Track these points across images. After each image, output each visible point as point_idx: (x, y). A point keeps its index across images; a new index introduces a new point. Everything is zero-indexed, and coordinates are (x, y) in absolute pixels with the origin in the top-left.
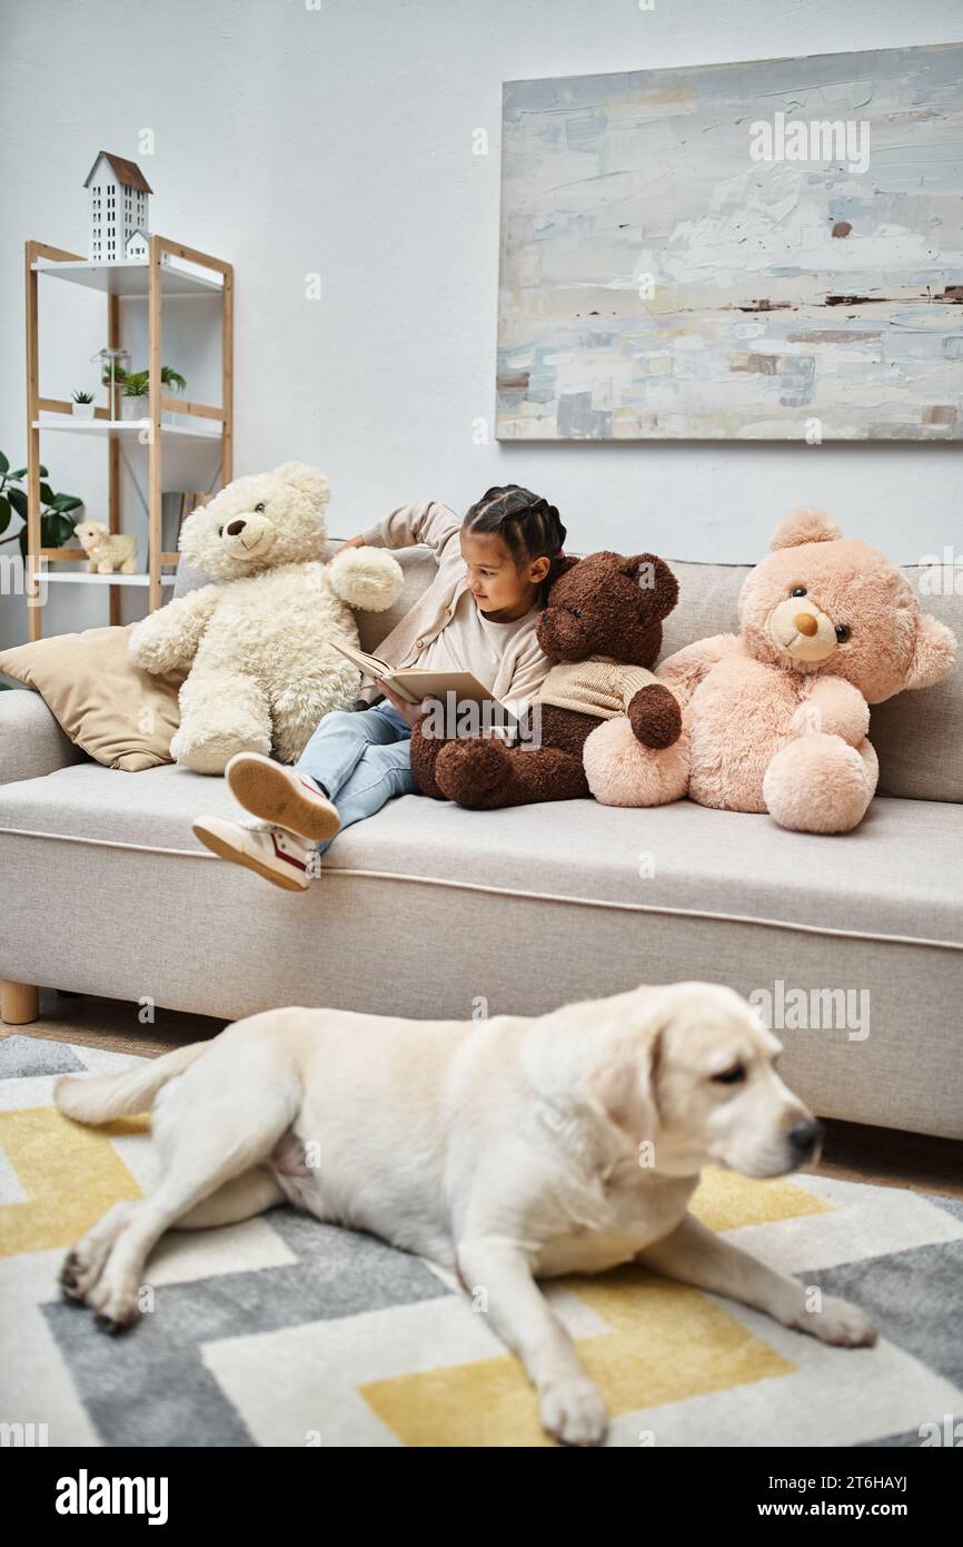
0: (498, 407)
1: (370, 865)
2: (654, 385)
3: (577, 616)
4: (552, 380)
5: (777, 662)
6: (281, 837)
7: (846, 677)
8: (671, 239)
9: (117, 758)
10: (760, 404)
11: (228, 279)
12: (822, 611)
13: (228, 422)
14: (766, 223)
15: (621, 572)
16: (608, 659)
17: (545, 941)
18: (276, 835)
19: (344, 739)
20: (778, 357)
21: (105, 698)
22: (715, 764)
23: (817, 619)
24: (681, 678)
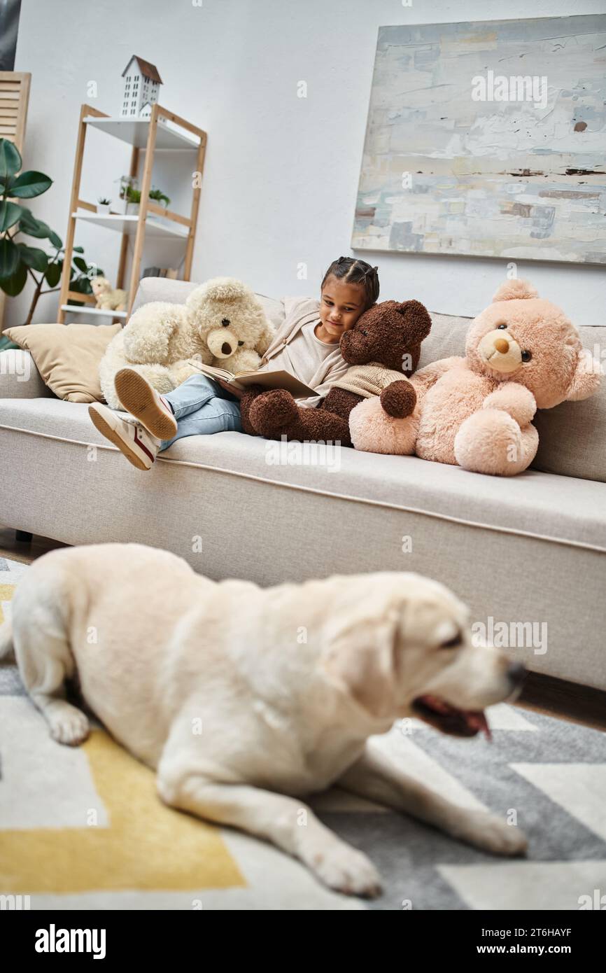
0: (355, 228)
1: (193, 459)
2: (453, 219)
3: (365, 335)
4: (389, 213)
5: (483, 373)
6: (141, 431)
7: (526, 385)
8: (472, 128)
9: (67, 394)
10: (518, 236)
11: (204, 141)
12: (515, 340)
13: (193, 227)
14: (532, 120)
15: (397, 311)
16: (380, 364)
17: (292, 515)
18: (138, 429)
19: (200, 389)
20: (532, 206)
21: (68, 359)
22: (431, 430)
23: (509, 343)
24: (424, 382)
